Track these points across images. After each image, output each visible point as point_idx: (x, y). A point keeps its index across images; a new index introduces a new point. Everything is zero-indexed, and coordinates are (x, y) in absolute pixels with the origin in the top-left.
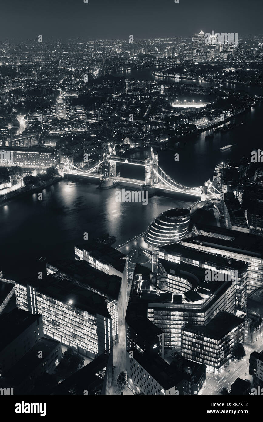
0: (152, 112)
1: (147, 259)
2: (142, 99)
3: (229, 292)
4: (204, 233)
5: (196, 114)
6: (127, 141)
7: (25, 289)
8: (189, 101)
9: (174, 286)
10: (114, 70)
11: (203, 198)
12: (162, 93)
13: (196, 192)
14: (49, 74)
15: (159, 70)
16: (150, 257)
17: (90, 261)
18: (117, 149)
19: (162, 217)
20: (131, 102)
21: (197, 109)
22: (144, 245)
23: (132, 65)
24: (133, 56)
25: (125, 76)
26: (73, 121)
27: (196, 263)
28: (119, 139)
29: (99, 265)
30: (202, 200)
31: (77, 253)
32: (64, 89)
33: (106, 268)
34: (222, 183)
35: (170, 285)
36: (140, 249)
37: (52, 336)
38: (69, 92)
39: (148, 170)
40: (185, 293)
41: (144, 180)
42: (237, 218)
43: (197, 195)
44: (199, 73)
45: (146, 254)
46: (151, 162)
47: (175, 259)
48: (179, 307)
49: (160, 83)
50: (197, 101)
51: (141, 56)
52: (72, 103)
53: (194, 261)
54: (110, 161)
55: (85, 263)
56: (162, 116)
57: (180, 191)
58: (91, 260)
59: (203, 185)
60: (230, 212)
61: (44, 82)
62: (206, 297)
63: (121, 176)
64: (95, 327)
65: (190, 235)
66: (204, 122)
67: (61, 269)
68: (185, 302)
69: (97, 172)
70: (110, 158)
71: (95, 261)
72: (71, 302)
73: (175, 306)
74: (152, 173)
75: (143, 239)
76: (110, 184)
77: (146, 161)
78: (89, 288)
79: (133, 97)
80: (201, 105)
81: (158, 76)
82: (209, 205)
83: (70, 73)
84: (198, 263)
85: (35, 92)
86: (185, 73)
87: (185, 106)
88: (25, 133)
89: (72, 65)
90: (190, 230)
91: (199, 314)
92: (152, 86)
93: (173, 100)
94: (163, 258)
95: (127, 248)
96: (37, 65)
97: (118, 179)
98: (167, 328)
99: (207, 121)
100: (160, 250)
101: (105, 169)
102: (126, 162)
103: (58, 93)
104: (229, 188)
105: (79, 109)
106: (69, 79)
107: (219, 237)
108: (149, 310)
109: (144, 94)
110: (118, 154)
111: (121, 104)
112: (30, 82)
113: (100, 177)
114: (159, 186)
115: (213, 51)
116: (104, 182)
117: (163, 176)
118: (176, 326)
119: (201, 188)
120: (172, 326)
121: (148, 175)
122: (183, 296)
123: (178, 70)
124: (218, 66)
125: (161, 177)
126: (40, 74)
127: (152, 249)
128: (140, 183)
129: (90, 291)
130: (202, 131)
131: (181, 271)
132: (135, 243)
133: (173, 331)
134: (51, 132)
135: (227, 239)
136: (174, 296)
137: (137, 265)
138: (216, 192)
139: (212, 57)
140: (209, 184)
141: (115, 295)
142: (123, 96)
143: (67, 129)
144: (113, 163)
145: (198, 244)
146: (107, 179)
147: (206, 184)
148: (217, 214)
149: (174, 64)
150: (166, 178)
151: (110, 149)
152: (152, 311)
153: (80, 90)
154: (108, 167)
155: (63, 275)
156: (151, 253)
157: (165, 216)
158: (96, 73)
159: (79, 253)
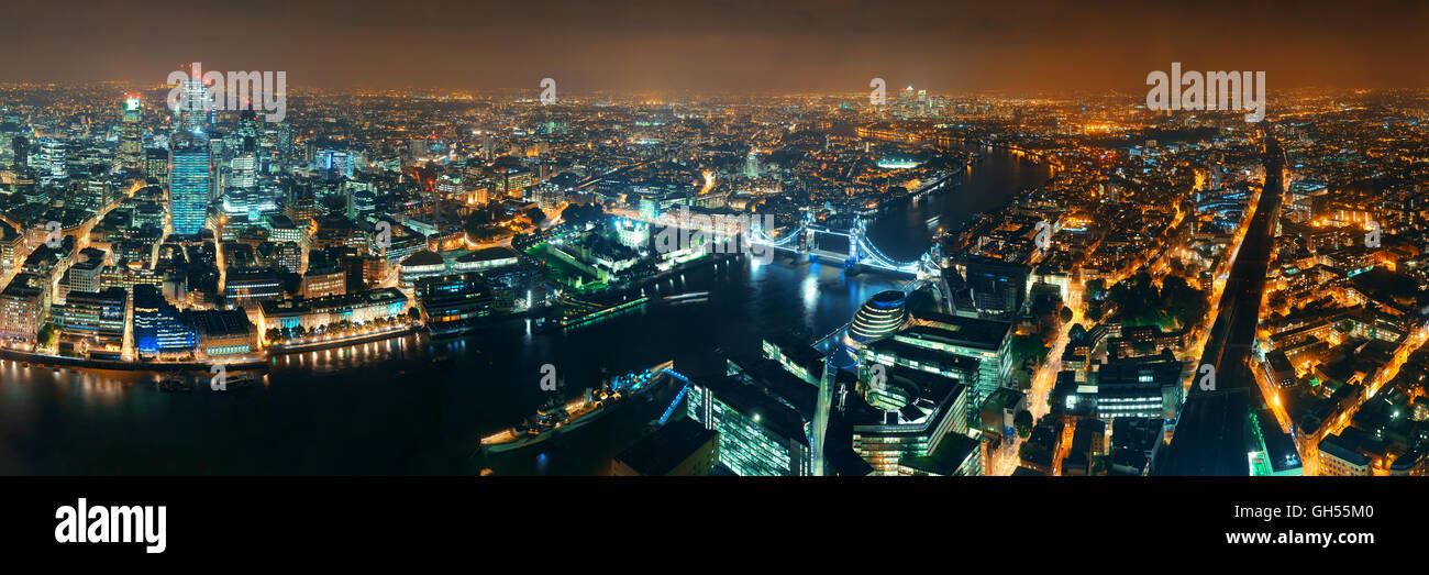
0: (856, 173)
1: (852, 361)
2: (845, 158)
3: (960, 402)
4: (923, 323)
5: (908, 176)
6: (828, 206)
7: (700, 391)
8: (898, 160)
9: (887, 400)
10: (813, 125)
11: (921, 275)
12: (867, 151)
13: (911, 268)
14: (740, 128)
15: (863, 126)
16: (856, 357)
17: (782, 362)
18: (818, 215)
19: (870, 303)
20: (832, 161)
21: (907, 170)
22: (848, 341)
23: (834, 120)
24: (834, 111)
25: (826, 131)
26: (766, 180)
27: (914, 364)
28: (818, 204)
29: (793, 368)
30: (919, 278)
31: (766, 349)
32: (756, 145)
33: (802, 373)
34: (942, 256)
35: (882, 398)
36: (843, 347)
37: (729, 465)
38: (761, 148)
39: (853, 242)
40: (902, 409)
41: (848, 254)
42: (962, 300)
43: (912, 272)
44: (908, 129)
45: (851, 354)
46: (858, 232)
47: (888, 360)
48: (894, 429)
49: (865, 140)
50: (906, 160)
51: (841, 110)
52: (764, 160)
53: (911, 362)
54: (808, 230)
55: (776, 363)
56: (868, 177)
57: (893, 268)
58: (783, 359)
59: (919, 259)
60: (953, 292)
61: (735, 136)
62: (928, 412)
63: (821, 248)
64: (788, 459)
65: (906, 327)
66: (915, 184)
67: (745, 370)
68: (901, 422)
69: (792, 243)
70: (809, 227)
71: (788, 362)
72: (757, 418)
73: (888, 429)
74: (858, 245)
75: (846, 333)
76: (807, 259)
77: (851, 231)
78: (781, 400)
79: (834, 155)
80: (911, 165)
81: (862, 132)
82: (928, 284)
83: (764, 128)
84: (916, 364)
85: (725, 147)
86: (891, 129)
87: (893, 167)
88: (711, 192)
89: (766, 119)
90: (906, 318)
91: (921, 439)
92: (855, 143)
93: (880, 159)
94: (872, 359)
95: (827, 345)
96: (729, 118)
97: (817, 252)
98: (879, 463)
99: (918, 183)
100: (869, 349)
101: (800, 240)
102: (828, 231)
103: (749, 149)
104: (950, 261)
105: (773, 167)
106: (763, 134)
107: (941, 326)
108: (855, 437)
109: (847, 152)
110: (818, 222)
111: (821, 162)
112: (719, 136)
113: (795, 249)
114: (866, 262)
115: (922, 106)
116: (800, 255)
117: (871, 248)
118: (890, 460)
119: (917, 263)
120: (886, 460)
121: (853, 248)
122: (900, 414)
123: (884, 126)
124: (930, 123)
125: (868, 251)
126: (732, 128)
127: (858, 346)
128: (842, 258)
129: (782, 404)
130: (914, 194)
131: (896, 377)
132: (837, 339)
133: (887, 467)
134: (739, 193)
135: (952, 328)
136: (889, 414)
137: (839, 369)
138: (935, 268)
139: (921, 113)
140: (926, 258)
141: (811, 413)
142: (823, 153)
143: (758, 189)
144: (811, 232)
145: (916, 337)
146: (803, 252)
147: (923, 258)
148: (937, 296)
149: (878, 119)
150: (874, 252)
151: (809, 216)
152: (859, 437)
153: (774, 146)
154: (805, 237)
155: (747, 378)
156: (856, 352)
157: (874, 301)
158: (792, 128)
159: (768, 348)
